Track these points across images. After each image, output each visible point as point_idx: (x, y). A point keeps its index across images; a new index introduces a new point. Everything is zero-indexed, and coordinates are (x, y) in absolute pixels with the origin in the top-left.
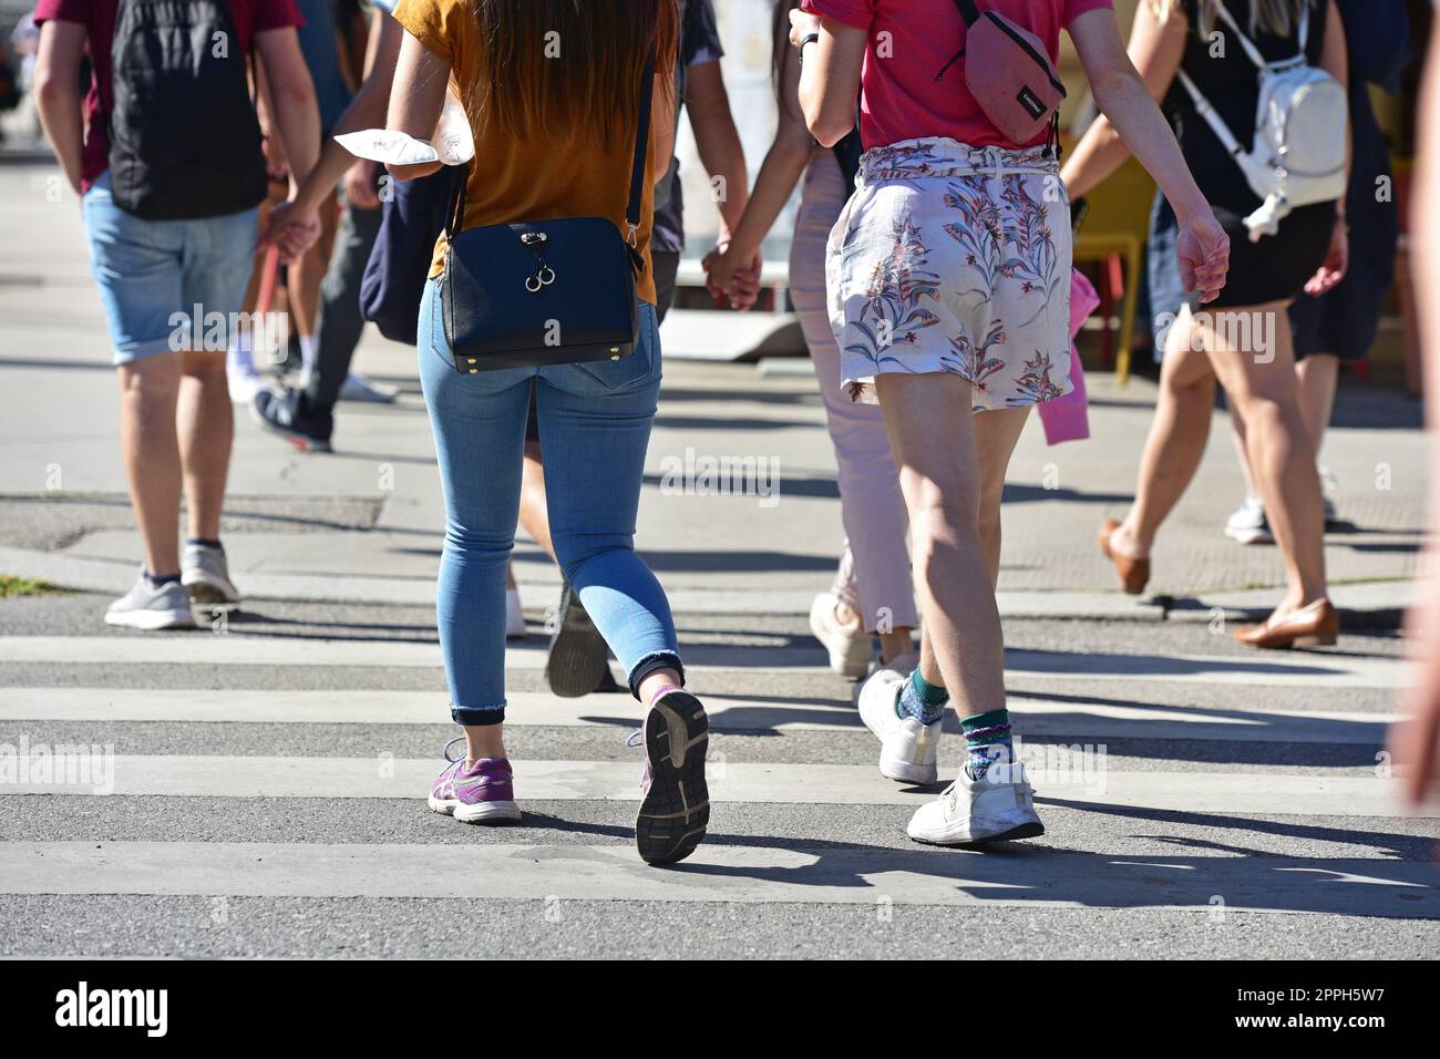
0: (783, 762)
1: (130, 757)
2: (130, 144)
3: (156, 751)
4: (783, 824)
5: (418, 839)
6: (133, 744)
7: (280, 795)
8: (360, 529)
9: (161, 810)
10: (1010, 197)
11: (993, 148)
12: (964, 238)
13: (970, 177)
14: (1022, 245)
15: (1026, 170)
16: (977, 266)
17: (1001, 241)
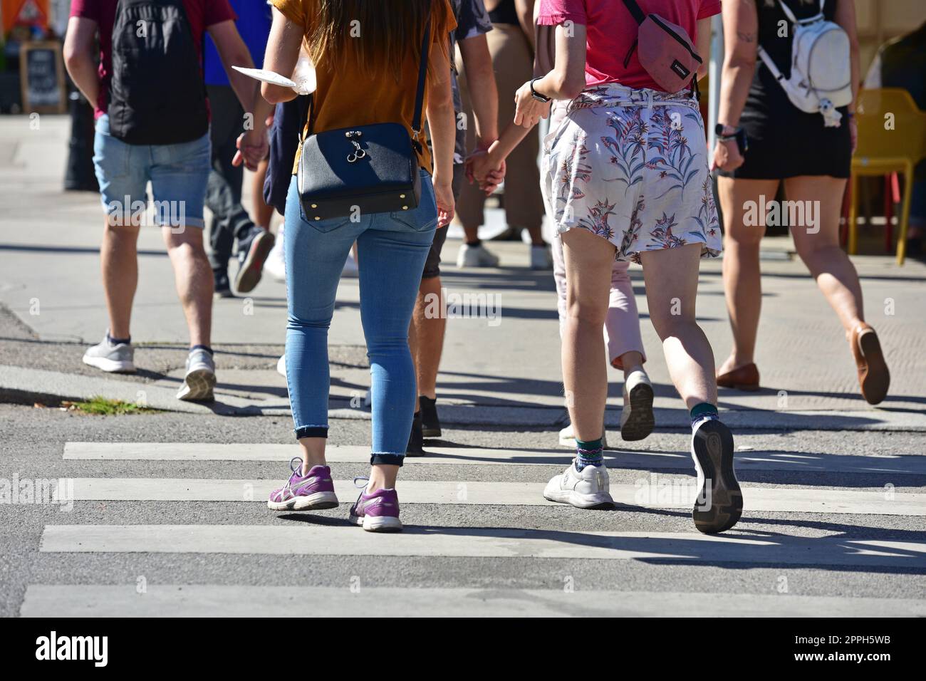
0: (657, 531)
1: (201, 526)
2: (122, 95)
3: (219, 522)
4: (658, 574)
5: (401, 584)
6: (204, 517)
7: (306, 553)
8: (360, 367)
9: (223, 563)
10: (657, 119)
11: (646, 90)
12: (612, 146)
13: (630, 107)
14: (664, 148)
15: (671, 104)
16: (619, 164)
17: (645, 147)
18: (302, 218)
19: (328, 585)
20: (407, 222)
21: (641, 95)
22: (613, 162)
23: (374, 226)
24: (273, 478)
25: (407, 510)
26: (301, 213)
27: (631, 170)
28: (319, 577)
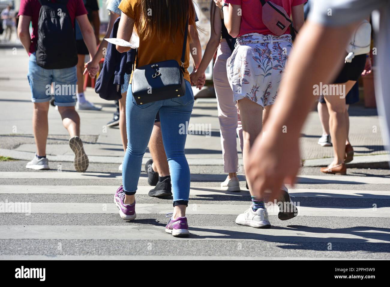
1: (32, 203)
2: (43, 49)
3: (39, 201)
5: (108, 224)
6: (33, 200)
7: (72, 213)
8: (92, 143)
9: (40, 217)
10: (275, 48)
11: (269, 35)
12: (258, 60)
13: (263, 43)
14: (280, 60)
15: (280, 41)
16: (262, 68)
17: (272, 60)
18: (133, 103)
19: (80, 225)
20: (178, 102)
21: (267, 38)
22: (259, 67)
23: (165, 105)
24: (60, 185)
25: (110, 197)
26: (133, 100)
27: (266, 70)
28: (77, 222)
